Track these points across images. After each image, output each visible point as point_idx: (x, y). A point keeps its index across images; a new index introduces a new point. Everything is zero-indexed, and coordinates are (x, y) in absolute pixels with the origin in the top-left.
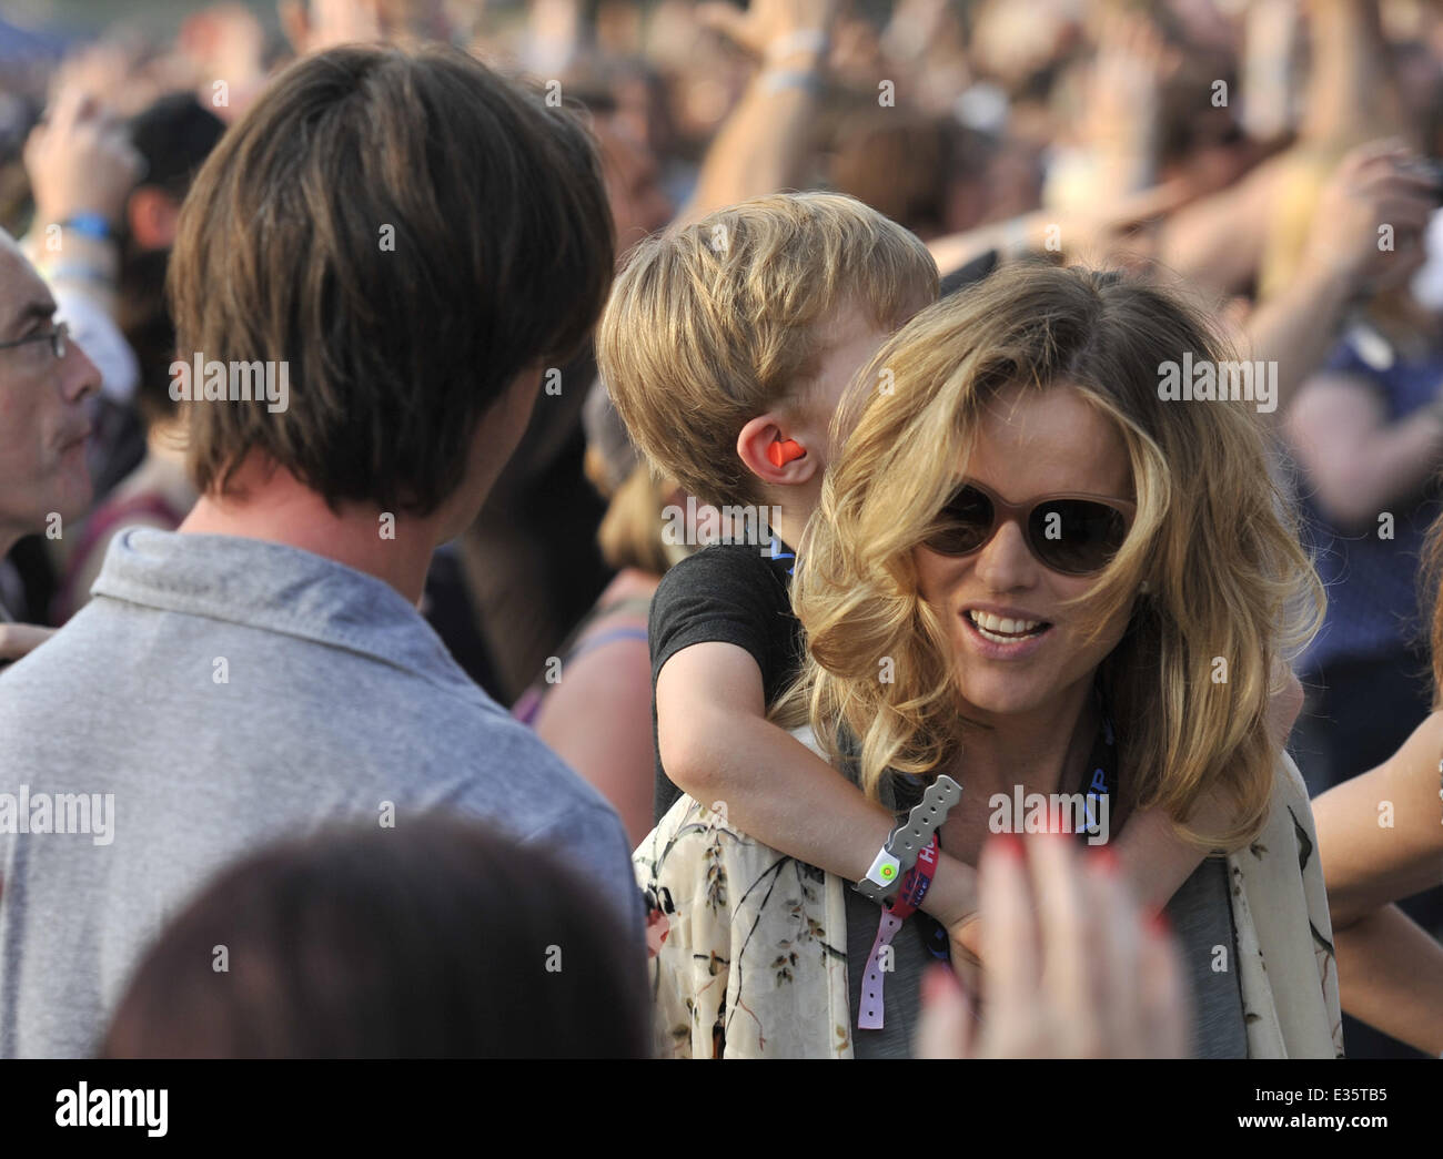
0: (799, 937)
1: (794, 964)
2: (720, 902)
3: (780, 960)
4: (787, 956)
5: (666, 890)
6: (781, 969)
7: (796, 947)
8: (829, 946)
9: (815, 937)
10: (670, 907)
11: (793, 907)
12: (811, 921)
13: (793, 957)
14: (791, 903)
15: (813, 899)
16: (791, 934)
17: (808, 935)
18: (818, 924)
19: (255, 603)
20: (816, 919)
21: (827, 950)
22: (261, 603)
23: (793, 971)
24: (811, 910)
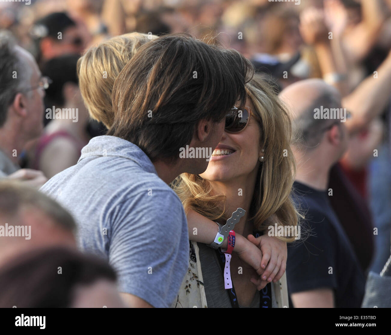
0: (191, 279)
1: (190, 288)
3: (187, 287)
4: (188, 285)
6: (187, 289)
7: (190, 282)
8: (200, 281)
11: (189, 270)
13: (190, 285)
15: (193, 267)
16: (188, 278)
17: (193, 278)
18: (195, 275)
19: (109, 150)
20: (195, 273)
21: (199, 283)
22: (111, 150)
23: (190, 290)
24: (193, 271)
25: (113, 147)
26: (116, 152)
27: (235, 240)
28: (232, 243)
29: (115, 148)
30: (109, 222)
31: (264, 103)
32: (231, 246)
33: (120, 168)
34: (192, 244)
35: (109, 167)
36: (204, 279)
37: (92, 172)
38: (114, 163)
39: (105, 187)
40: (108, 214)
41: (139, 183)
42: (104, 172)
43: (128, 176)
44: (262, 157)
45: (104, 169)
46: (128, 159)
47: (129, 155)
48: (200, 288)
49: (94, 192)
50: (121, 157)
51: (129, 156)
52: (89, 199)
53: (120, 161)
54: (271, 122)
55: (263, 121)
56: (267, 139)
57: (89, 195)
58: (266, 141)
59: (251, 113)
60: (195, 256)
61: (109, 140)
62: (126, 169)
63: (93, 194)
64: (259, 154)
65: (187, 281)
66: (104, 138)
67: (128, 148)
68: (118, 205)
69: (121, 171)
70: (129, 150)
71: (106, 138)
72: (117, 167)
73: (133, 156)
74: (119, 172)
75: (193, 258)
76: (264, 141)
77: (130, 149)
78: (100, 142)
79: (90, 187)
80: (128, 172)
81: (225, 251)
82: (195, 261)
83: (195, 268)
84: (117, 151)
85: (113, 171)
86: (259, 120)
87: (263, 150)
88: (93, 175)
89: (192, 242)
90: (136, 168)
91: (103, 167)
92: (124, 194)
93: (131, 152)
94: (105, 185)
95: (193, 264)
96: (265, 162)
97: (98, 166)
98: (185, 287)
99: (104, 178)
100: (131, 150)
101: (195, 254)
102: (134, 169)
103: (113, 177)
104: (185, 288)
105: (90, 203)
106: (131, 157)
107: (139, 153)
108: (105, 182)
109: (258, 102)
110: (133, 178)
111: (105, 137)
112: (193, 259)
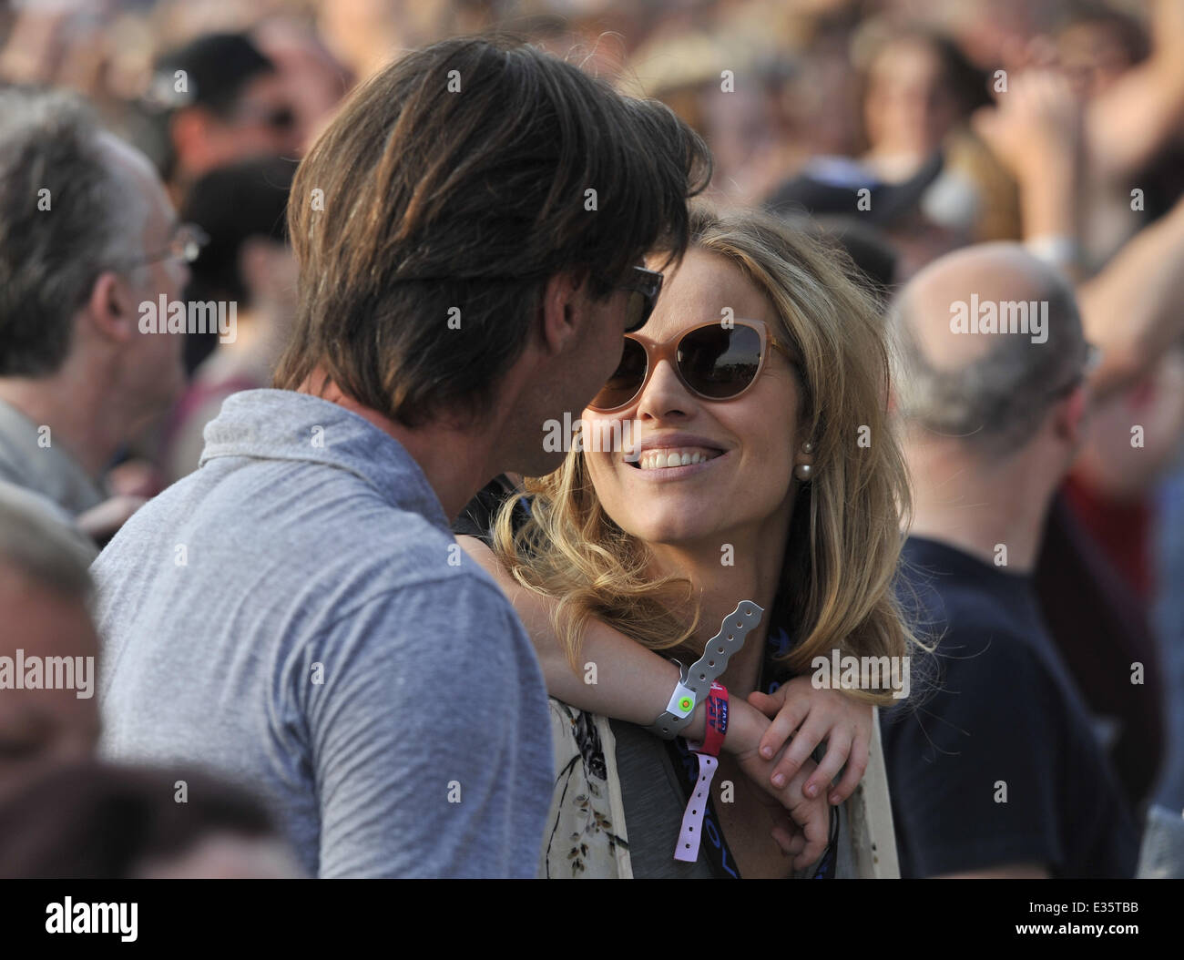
0: (588, 829)
1: (585, 854)
3: (574, 851)
4: (579, 847)
6: (574, 859)
7: (584, 838)
8: (617, 838)
9: (601, 827)
11: (583, 802)
12: (597, 814)
13: (584, 848)
14: (581, 798)
15: (597, 794)
16: (580, 828)
17: (596, 826)
18: (604, 816)
19: (277, 440)
20: (601, 811)
21: (614, 841)
22: (282, 440)
23: (585, 861)
24: (596, 804)
25: (288, 427)
26: (299, 446)
27: (727, 712)
28: (720, 721)
29: (294, 431)
30: (291, 697)
31: (811, 307)
32: (716, 731)
33: (312, 507)
34: (595, 724)
35: (280, 510)
36: (629, 831)
37: (233, 530)
38: (296, 492)
39: (271, 581)
40: (285, 675)
41: (369, 562)
42: (266, 527)
43: (337, 539)
44: (806, 468)
45: (266, 517)
46: (334, 467)
47: (336, 454)
48: (618, 855)
49: (241, 599)
50: (314, 463)
51: (336, 458)
52: (228, 626)
53: (314, 481)
54: (832, 362)
55: (809, 362)
56: (821, 413)
57: (226, 611)
58: (819, 420)
59: (768, 342)
60: (604, 760)
61: (274, 407)
62: (330, 514)
63: (237, 605)
64: (795, 456)
65: (576, 834)
66: (260, 396)
67: (332, 428)
68: (311, 640)
69: (316, 521)
70: (336, 436)
71: (266, 399)
72: (303, 508)
73: (350, 452)
74: (309, 525)
75: (598, 767)
76: (812, 420)
77: (339, 431)
78: (250, 411)
79: (229, 583)
80: (336, 523)
81: (698, 750)
82: (604, 776)
83: (601, 797)
84: (301, 441)
85: (293, 525)
86: (794, 357)
87: (808, 446)
88: (233, 540)
89: (593, 718)
90: (361, 503)
91: (265, 507)
92: (328, 602)
93: (342, 439)
94: (271, 573)
95: (598, 784)
96: (818, 480)
97: (250, 507)
98: (569, 851)
99: (266, 551)
100: (342, 434)
101: (602, 756)
102: (353, 508)
103: (291, 544)
104: (570, 857)
105: (234, 637)
106: (341, 461)
107: (366, 440)
108: (271, 564)
109: (790, 304)
110: (352, 545)
111: (264, 396)
112: (597, 771)
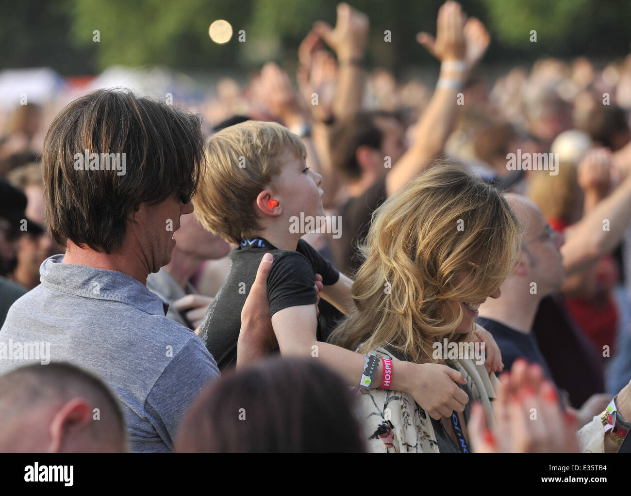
0: (421, 438)
2: (409, 424)
5: (389, 421)
8: (433, 441)
9: (426, 438)
10: (392, 427)
12: (424, 432)
14: (418, 426)
15: (423, 425)
17: (424, 437)
18: (427, 433)
24: (424, 429)
48: (434, 448)
82: (425, 417)
